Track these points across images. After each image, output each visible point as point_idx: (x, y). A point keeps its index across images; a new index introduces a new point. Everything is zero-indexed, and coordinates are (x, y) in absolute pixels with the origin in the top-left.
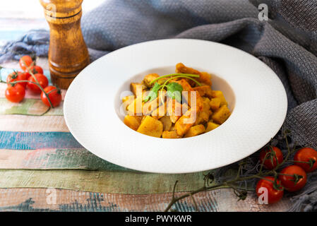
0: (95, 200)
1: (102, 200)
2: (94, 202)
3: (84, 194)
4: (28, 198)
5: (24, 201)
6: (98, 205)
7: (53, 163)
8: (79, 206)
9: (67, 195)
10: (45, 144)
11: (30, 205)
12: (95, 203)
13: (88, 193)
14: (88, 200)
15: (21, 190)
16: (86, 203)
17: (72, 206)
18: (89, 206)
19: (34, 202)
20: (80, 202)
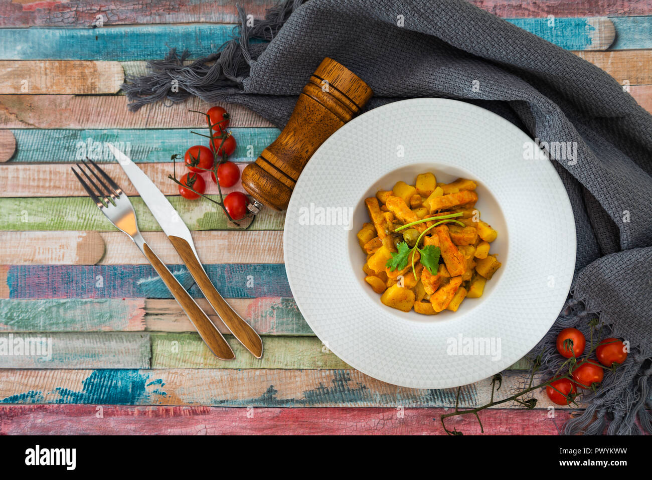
0: (341, 380)
1: (349, 380)
2: (340, 383)
3: (328, 373)
4: (269, 387)
5: (265, 390)
6: (346, 388)
7: (282, 324)
8: (325, 391)
9: (310, 377)
10: (265, 289)
11: (273, 396)
12: (342, 385)
13: (332, 371)
14: (333, 381)
15: (258, 372)
16: (332, 385)
17: (318, 392)
18: (336, 390)
19: (276, 391)
20: (325, 385)
